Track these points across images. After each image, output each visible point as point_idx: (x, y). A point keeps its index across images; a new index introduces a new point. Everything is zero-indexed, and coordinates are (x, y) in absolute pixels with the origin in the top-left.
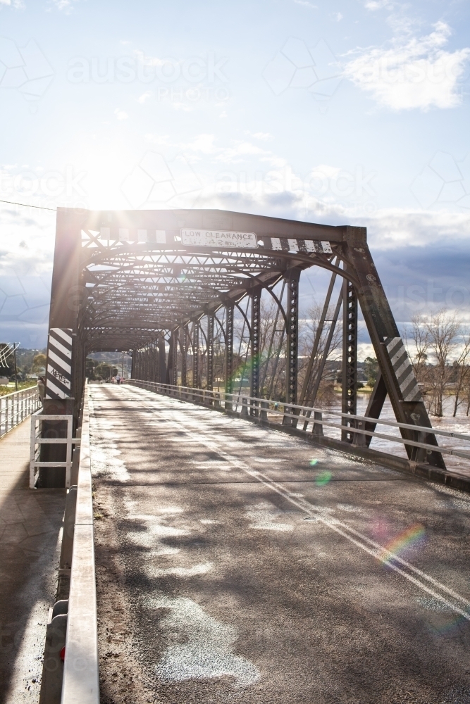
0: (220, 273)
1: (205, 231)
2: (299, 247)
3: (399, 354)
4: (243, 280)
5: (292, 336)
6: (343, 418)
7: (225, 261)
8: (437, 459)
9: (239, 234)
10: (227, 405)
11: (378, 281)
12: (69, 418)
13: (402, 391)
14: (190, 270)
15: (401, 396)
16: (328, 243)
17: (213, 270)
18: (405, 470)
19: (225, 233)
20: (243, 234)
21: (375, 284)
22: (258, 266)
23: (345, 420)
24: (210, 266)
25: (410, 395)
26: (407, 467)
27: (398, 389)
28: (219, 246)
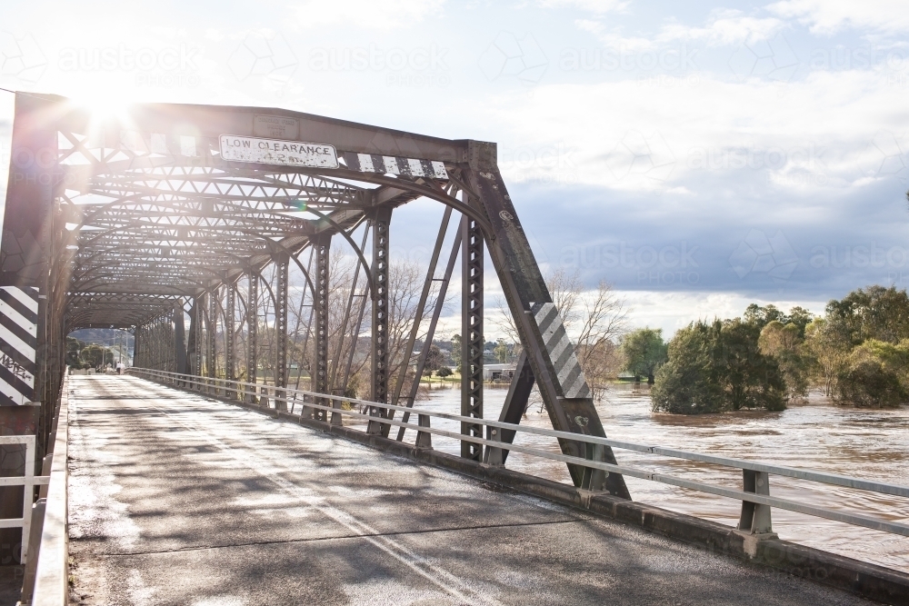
0: (272, 211)
1: (259, 141)
2: (400, 170)
3: (554, 327)
4: (306, 222)
5: (380, 303)
6: (463, 423)
7: (281, 193)
8: (616, 484)
9: (310, 146)
10: (278, 403)
11: (516, 221)
12: (29, 441)
13: (561, 382)
14: (228, 205)
15: (559, 390)
16: (442, 164)
17: (262, 206)
18: (573, 503)
19: (289, 144)
20: (315, 147)
21: (512, 225)
22: (329, 200)
23: (466, 428)
24: (259, 199)
25: (572, 389)
26: (577, 499)
27: (555, 380)
28: (279, 163)
